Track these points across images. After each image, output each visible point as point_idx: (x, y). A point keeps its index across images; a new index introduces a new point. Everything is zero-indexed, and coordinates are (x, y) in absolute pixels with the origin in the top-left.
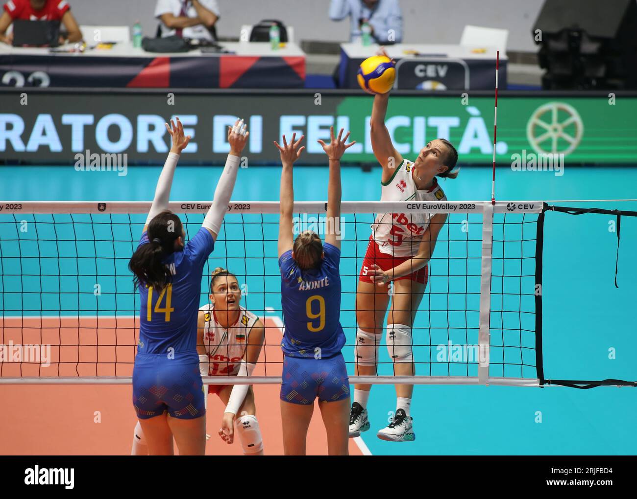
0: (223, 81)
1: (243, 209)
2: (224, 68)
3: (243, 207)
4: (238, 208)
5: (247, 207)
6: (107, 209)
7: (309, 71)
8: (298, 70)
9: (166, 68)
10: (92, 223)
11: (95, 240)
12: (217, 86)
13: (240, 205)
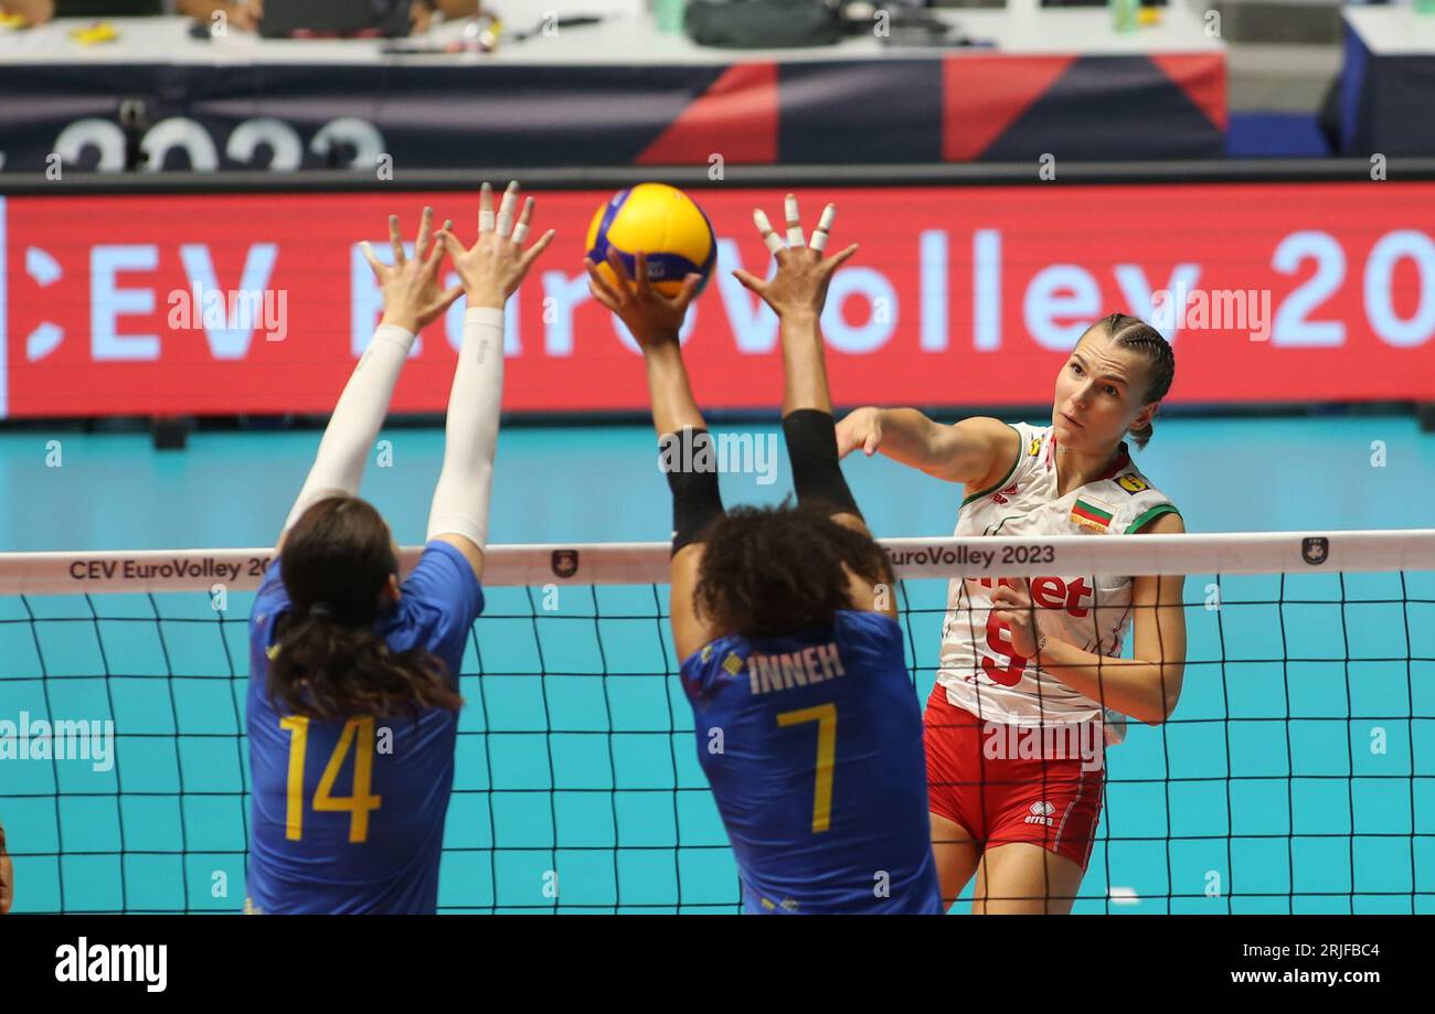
0: (956, 137)
1: (1032, 561)
2: (958, 94)
3: (1031, 554)
4: (1012, 558)
5: (1044, 554)
6: (580, 570)
7: (1237, 100)
8: (1201, 97)
9: (764, 101)
10: (534, 617)
11: (543, 674)
12: (933, 154)
13: (1021, 548)
